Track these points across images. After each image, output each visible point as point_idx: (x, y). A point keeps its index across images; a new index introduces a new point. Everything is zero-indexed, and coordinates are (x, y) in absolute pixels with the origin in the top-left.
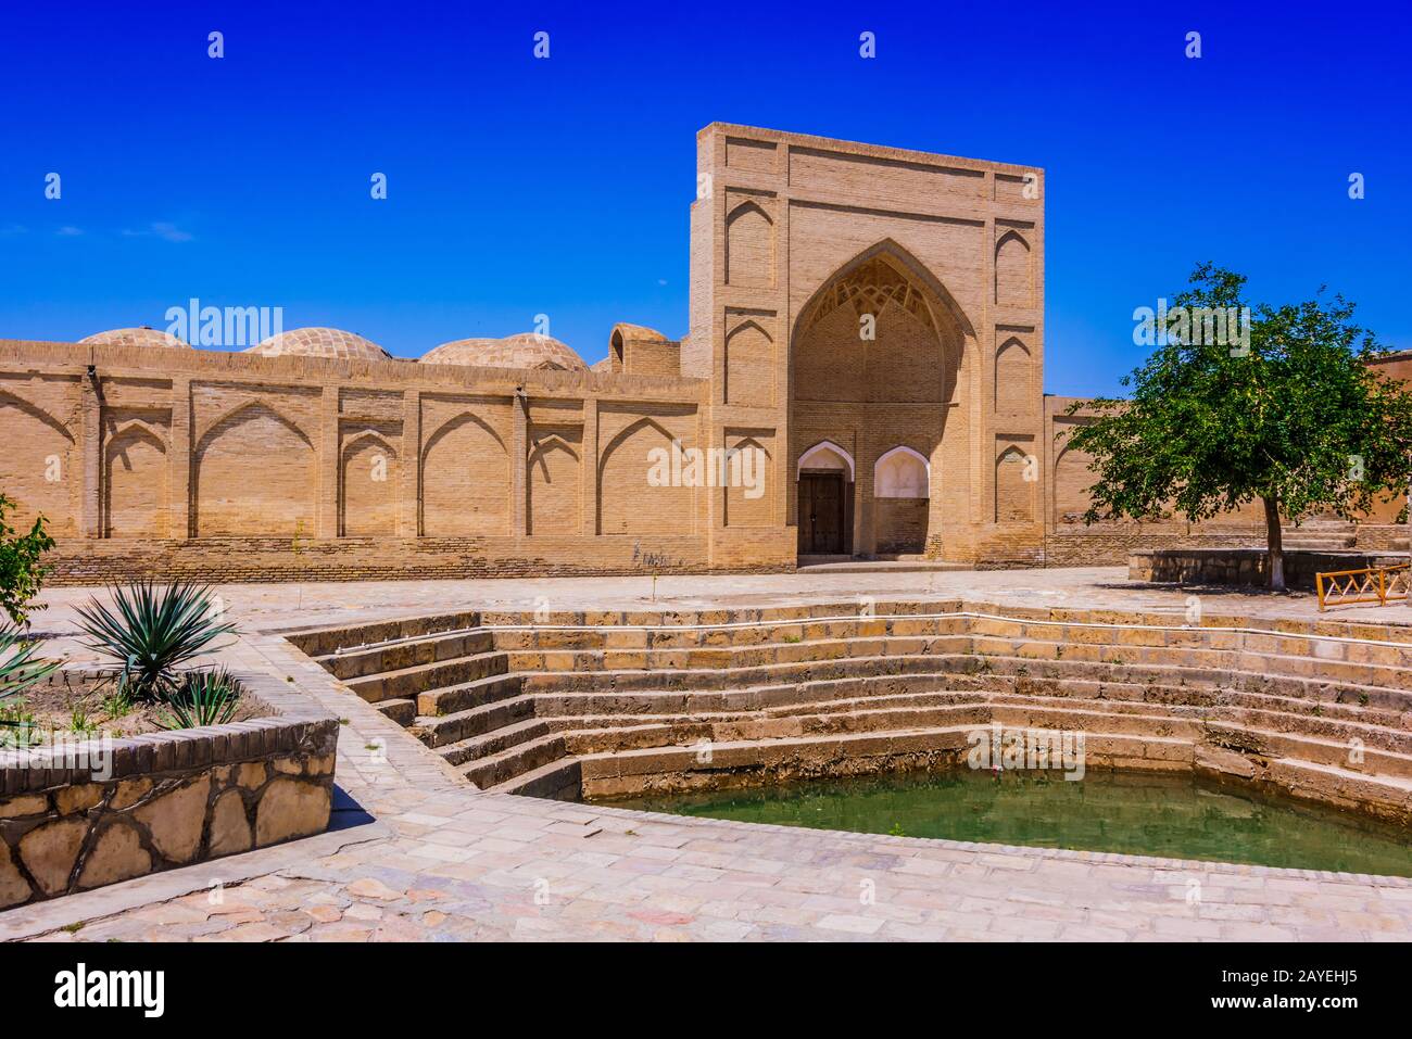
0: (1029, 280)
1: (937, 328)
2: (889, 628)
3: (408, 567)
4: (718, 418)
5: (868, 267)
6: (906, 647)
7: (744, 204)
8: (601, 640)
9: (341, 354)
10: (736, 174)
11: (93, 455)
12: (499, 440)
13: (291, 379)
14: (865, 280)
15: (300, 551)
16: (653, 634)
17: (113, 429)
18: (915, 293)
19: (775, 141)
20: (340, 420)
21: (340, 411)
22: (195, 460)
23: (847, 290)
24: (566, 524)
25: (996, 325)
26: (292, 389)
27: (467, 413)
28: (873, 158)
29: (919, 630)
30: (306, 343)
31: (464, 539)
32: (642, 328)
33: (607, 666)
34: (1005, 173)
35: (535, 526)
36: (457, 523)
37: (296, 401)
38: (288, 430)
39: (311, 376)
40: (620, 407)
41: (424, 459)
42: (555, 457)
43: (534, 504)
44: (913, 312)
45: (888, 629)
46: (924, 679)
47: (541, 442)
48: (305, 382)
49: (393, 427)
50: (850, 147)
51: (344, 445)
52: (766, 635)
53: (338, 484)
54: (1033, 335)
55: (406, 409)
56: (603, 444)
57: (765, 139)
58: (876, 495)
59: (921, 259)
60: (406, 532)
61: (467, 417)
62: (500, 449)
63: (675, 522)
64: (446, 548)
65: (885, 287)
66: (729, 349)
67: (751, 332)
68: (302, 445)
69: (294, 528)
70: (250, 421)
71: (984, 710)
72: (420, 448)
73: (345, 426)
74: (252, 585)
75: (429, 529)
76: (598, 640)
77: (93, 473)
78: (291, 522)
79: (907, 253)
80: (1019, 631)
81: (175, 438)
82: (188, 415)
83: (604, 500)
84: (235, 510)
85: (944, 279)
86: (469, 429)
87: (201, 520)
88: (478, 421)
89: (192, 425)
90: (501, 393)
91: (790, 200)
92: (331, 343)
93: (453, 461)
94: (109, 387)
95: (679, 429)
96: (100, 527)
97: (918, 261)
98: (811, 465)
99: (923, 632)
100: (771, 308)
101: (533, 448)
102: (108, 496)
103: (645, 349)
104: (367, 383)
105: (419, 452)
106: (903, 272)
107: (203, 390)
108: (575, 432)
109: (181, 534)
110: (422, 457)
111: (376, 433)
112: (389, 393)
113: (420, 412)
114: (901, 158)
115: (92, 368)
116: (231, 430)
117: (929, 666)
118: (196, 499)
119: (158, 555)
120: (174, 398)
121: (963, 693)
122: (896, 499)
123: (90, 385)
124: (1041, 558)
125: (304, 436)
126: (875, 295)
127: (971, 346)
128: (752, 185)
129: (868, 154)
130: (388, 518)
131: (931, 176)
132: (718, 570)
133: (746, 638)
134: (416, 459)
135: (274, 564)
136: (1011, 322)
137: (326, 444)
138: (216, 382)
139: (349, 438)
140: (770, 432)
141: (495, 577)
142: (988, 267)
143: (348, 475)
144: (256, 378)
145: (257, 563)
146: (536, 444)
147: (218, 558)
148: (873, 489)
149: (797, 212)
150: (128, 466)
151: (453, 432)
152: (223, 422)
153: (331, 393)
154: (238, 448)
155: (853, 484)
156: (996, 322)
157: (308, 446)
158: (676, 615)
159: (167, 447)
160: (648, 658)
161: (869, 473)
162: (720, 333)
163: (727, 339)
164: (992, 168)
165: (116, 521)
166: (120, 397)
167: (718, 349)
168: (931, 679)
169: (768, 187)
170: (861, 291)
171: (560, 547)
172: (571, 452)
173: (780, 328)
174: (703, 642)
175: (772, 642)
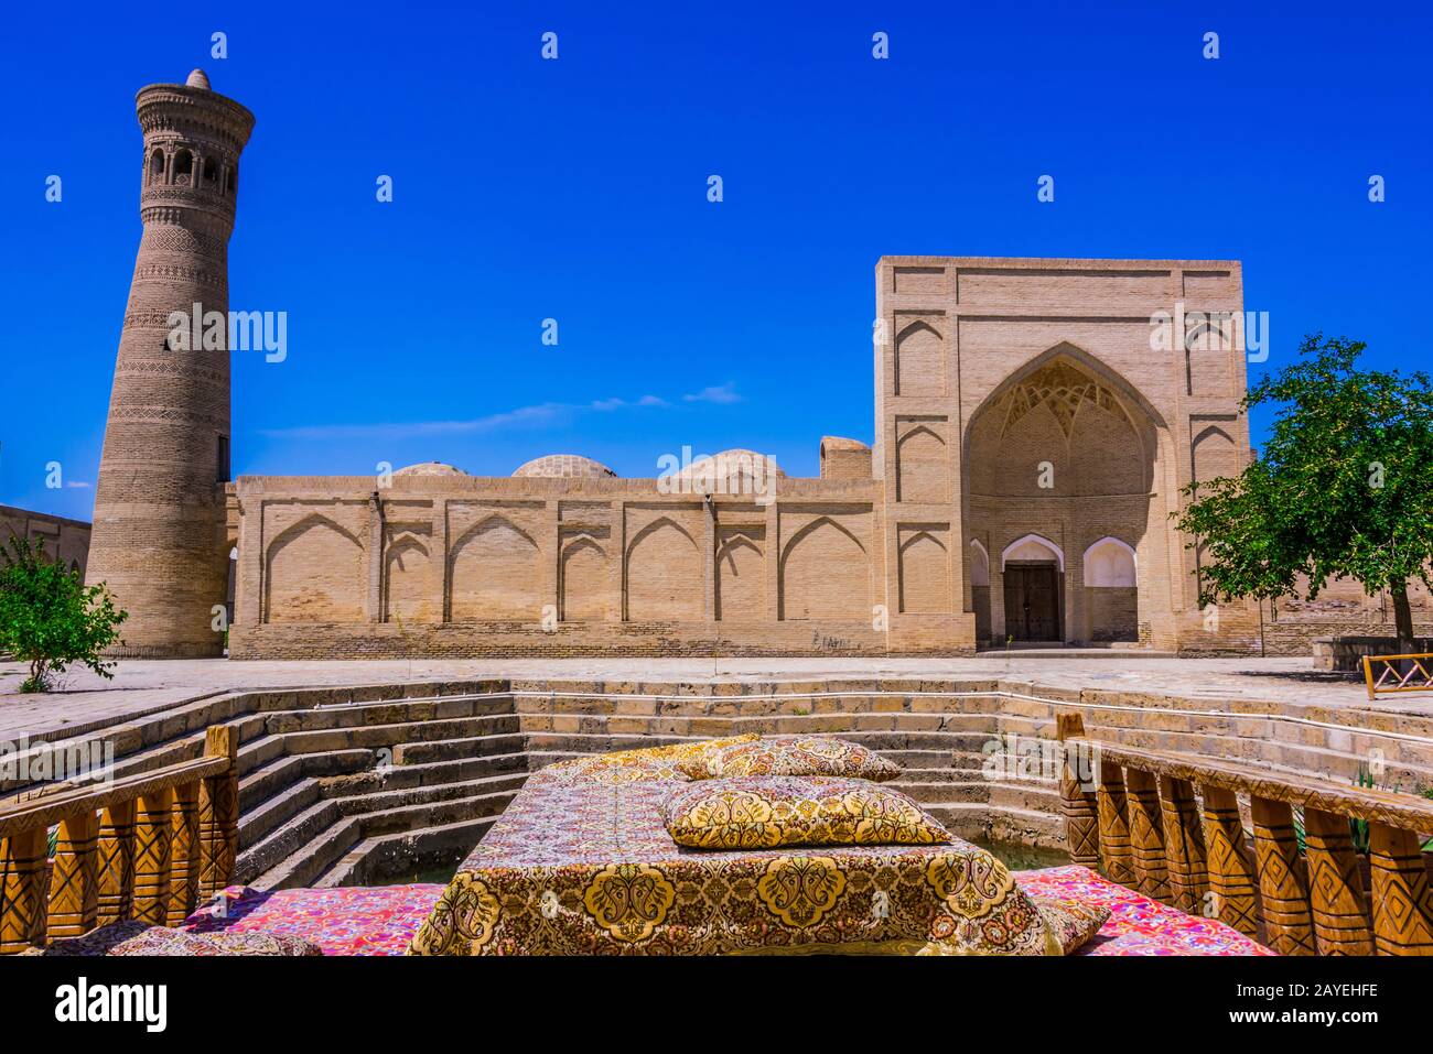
0: (1230, 368)
1: (1133, 423)
2: (906, 704)
3: (615, 647)
4: (890, 515)
5: (1054, 370)
6: (920, 724)
7: (915, 323)
8: (611, 707)
9: (566, 474)
10: (904, 298)
11: (376, 559)
12: (692, 540)
13: (521, 496)
14: (1055, 382)
15: (527, 632)
16: (662, 703)
17: (391, 539)
18: (1103, 390)
19: (942, 266)
20: (560, 528)
21: (560, 519)
22: (450, 561)
23: (1038, 393)
24: (752, 611)
25: (1191, 416)
26: (523, 504)
27: (664, 518)
28: (1045, 270)
29: (940, 707)
30: (542, 467)
31: (661, 624)
32: (843, 440)
33: (610, 730)
34: (1195, 269)
35: (725, 612)
36: (656, 610)
37: (526, 513)
38: (520, 536)
39: (537, 493)
40: (799, 508)
41: (628, 557)
42: (741, 554)
43: (722, 594)
44: (1107, 409)
45: (905, 706)
46: (927, 755)
47: (728, 540)
48: (531, 498)
49: (602, 531)
50: (1020, 263)
51: (563, 547)
52: (774, 706)
53: (558, 578)
54: (1235, 423)
55: (612, 517)
56: (784, 541)
57: (932, 265)
58: (1087, 584)
59: (1102, 358)
60: (614, 618)
61: (663, 522)
62: (693, 547)
63: (855, 609)
64: (646, 631)
65: (1076, 387)
66: (902, 452)
67: (922, 437)
68: (531, 547)
69: (525, 614)
70: (491, 531)
71: (982, 789)
72: (624, 548)
73: (563, 532)
74: (490, 660)
75: (632, 616)
76: (609, 707)
77: (375, 573)
78: (522, 609)
79: (1087, 354)
80: (1045, 712)
81: (436, 545)
82: (444, 526)
83: (787, 590)
84: (478, 601)
85: (1128, 375)
86: (666, 531)
87: (455, 608)
88: (673, 524)
89: (447, 534)
90: (692, 500)
91: (959, 316)
92: (560, 466)
93: (652, 558)
94: (389, 508)
95: (856, 526)
96: (380, 614)
97: (1098, 361)
98: (1019, 557)
99: (946, 709)
100: (942, 414)
101: (721, 546)
102: (387, 590)
103: (843, 457)
104: (581, 496)
105: (623, 552)
106: (1087, 372)
107: (455, 507)
108: (759, 531)
109: (438, 619)
110: (626, 556)
111: (589, 537)
112: (599, 504)
113: (624, 518)
114: (1076, 267)
115: (376, 494)
116: (477, 537)
117: (938, 742)
118: (451, 591)
119: (421, 635)
120: (434, 515)
121: (964, 771)
122: (1112, 588)
123: (375, 507)
124: (1258, 646)
125: (532, 541)
126: (1068, 396)
127: (1164, 437)
128: (920, 307)
129: (1039, 267)
130: (599, 606)
131: (1110, 280)
132: (895, 653)
133: (752, 709)
134: (621, 556)
135: (508, 644)
136: (1207, 411)
137: (548, 546)
138: (466, 501)
139: (567, 541)
140: (945, 526)
141: (688, 656)
142: (1178, 361)
143: (567, 571)
144: (494, 496)
145: (495, 642)
146: (724, 542)
147: (465, 637)
148: (1083, 579)
149: (966, 327)
150: (402, 567)
151: (652, 534)
152: (471, 531)
153: (552, 506)
154: (482, 551)
155: (1063, 574)
156: (1191, 412)
157: (535, 548)
158: (691, 687)
159: (429, 551)
160: (650, 723)
161: (1078, 564)
162: (892, 438)
163: (898, 445)
164: (1179, 266)
165: (392, 610)
166: (397, 515)
167: (889, 453)
168: (934, 755)
169: (937, 307)
170: (1053, 393)
171: (747, 631)
172: (756, 549)
173: (951, 433)
174: (711, 711)
175: (780, 714)
